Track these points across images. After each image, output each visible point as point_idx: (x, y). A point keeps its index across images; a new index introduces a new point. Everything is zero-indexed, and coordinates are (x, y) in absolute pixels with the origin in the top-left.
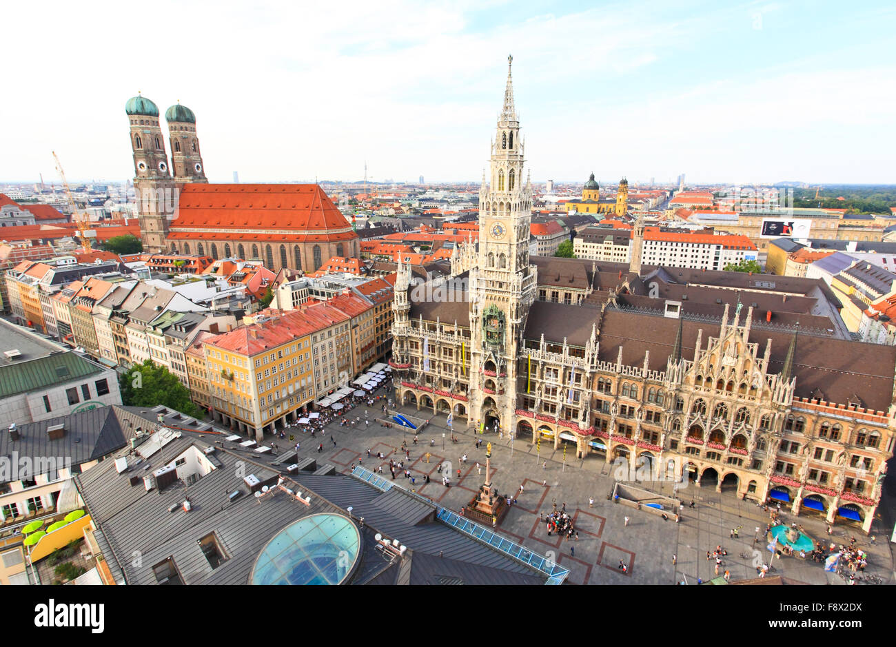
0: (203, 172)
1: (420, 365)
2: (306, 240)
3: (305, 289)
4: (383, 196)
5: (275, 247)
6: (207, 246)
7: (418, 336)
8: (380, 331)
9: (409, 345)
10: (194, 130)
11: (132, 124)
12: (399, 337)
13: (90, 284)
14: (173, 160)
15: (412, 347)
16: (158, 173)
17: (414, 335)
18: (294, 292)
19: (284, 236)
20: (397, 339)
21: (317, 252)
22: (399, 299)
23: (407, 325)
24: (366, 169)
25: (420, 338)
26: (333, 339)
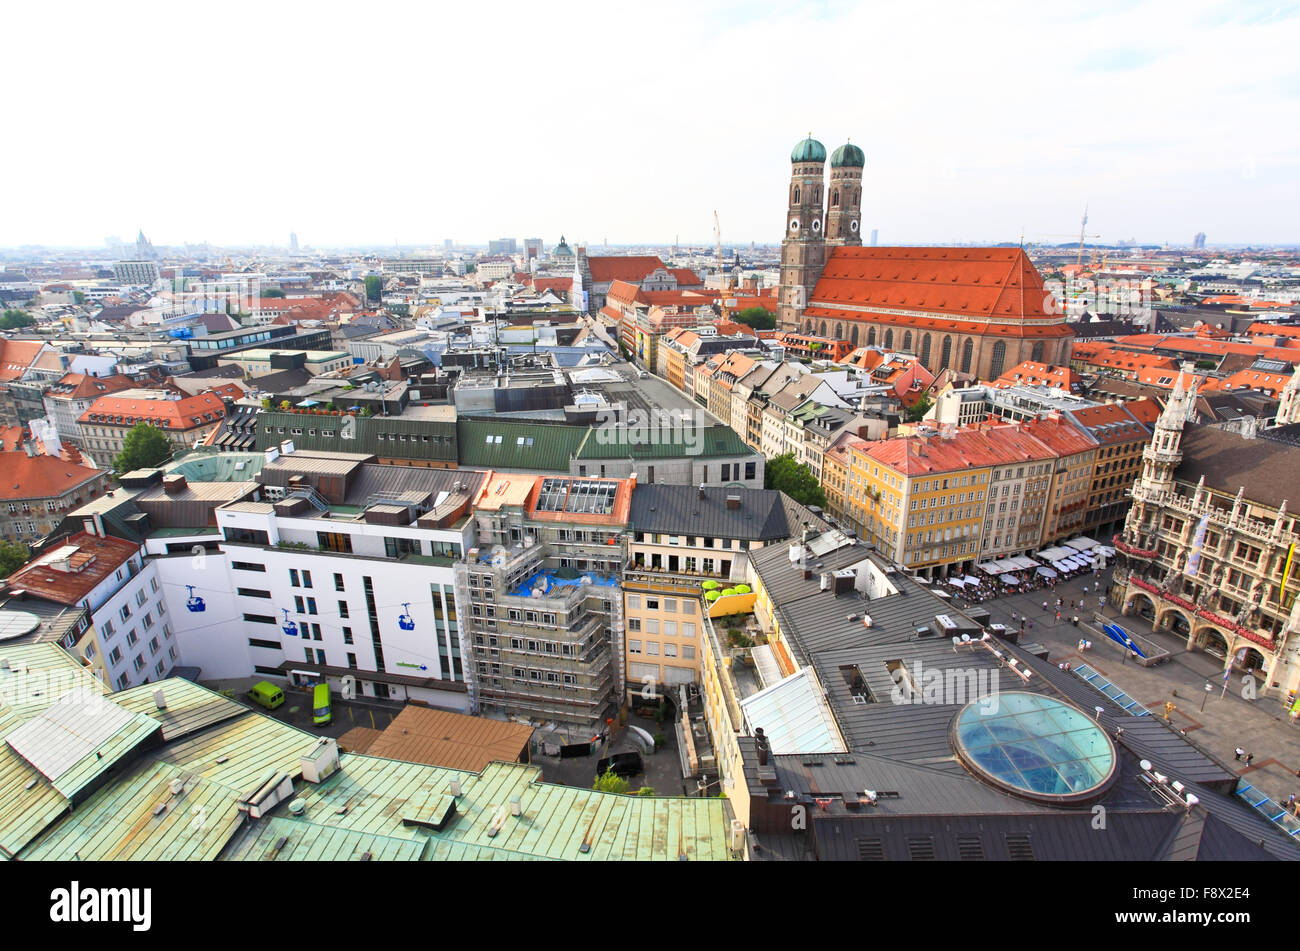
0: (858, 233)
1: (1176, 561)
2: (986, 333)
3: (980, 402)
4: (1113, 269)
5: (937, 338)
6: (848, 327)
7: (1186, 511)
8: (1099, 489)
9: (1162, 522)
10: (859, 176)
11: (794, 174)
12: (1146, 503)
13: (732, 359)
14: (827, 216)
15: (1167, 525)
16: (811, 233)
17: (1177, 508)
18: (964, 404)
19: (954, 324)
20: (1142, 507)
21: (999, 350)
22: (1161, 443)
23: (1166, 488)
24: (1085, 223)
25: (1191, 516)
26: (1023, 482)
